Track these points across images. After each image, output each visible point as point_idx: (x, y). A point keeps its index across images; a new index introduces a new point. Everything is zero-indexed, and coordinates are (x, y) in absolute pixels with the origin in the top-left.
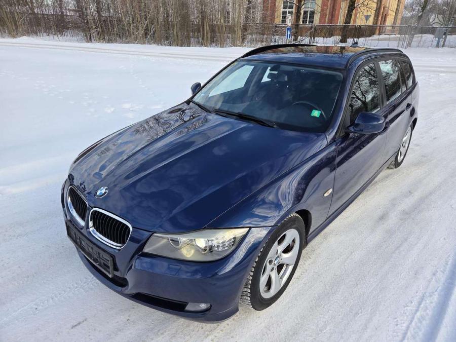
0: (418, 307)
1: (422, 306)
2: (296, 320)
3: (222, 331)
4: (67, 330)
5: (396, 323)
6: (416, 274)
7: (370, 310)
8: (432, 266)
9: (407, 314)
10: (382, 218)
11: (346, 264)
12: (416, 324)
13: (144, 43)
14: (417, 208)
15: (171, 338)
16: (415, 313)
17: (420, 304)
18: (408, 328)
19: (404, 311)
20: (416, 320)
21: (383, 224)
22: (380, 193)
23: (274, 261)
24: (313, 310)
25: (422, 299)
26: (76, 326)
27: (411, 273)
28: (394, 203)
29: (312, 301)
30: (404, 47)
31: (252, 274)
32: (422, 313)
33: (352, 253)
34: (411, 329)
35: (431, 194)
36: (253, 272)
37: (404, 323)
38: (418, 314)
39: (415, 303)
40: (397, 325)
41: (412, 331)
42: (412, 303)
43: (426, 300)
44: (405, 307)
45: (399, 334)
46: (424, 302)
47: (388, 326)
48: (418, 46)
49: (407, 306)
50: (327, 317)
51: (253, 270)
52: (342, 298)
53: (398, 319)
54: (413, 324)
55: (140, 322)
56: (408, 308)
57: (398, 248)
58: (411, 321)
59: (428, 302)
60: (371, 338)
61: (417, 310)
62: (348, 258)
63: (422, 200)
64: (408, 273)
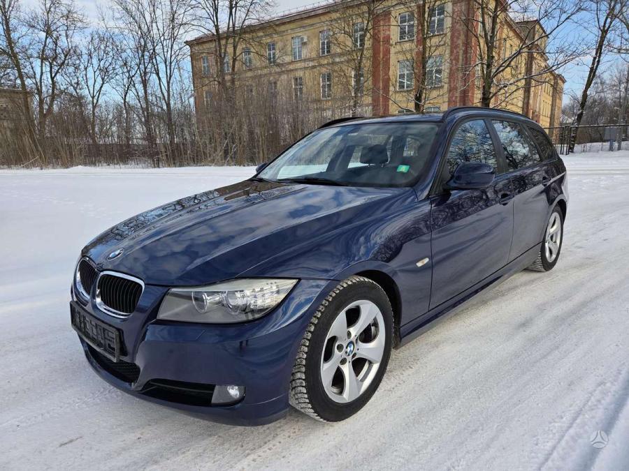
0: (572, 424)
1: (578, 421)
2: (381, 438)
3: (270, 449)
4: (52, 449)
5: (535, 442)
6: (570, 385)
7: (496, 426)
8: (595, 375)
9: (554, 431)
10: (524, 325)
11: (464, 375)
12: (567, 443)
13: (222, 165)
14: (576, 312)
15: (196, 458)
16: (567, 430)
17: (575, 419)
18: (554, 448)
19: (549, 427)
20: (567, 437)
21: (525, 331)
22: (521, 298)
23: (345, 347)
24: (408, 427)
25: (579, 413)
26: (66, 443)
27: (562, 383)
28: (541, 309)
29: (408, 417)
30: (565, 153)
31: (306, 349)
32: (578, 430)
33: (474, 363)
34: (559, 449)
35: (597, 297)
36: (307, 346)
37: (548, 442)
38: (572, 431)
39: (567, 418)
40: (537, 444)
41: (561, 452)
42: (562, 418)
43: (584, 415)
44: (550, 423)
45: (539, 455)
46: (581, 417)
47: (523, 445)
48: (584, 151)
49: (555, 422)
50: (429, 435)
51: (307, 344)
52: (455, 414)
53: (539, 437)
54: (563, 443)
55: (155, 441)
56: (556, 425)
57: (544, 357)
58: (560, 440)
59: (587, 416)
60: (495, 459)
61: (570, 427)
62: (468, 368)
63: (584, 304)
64: (558, 384)
